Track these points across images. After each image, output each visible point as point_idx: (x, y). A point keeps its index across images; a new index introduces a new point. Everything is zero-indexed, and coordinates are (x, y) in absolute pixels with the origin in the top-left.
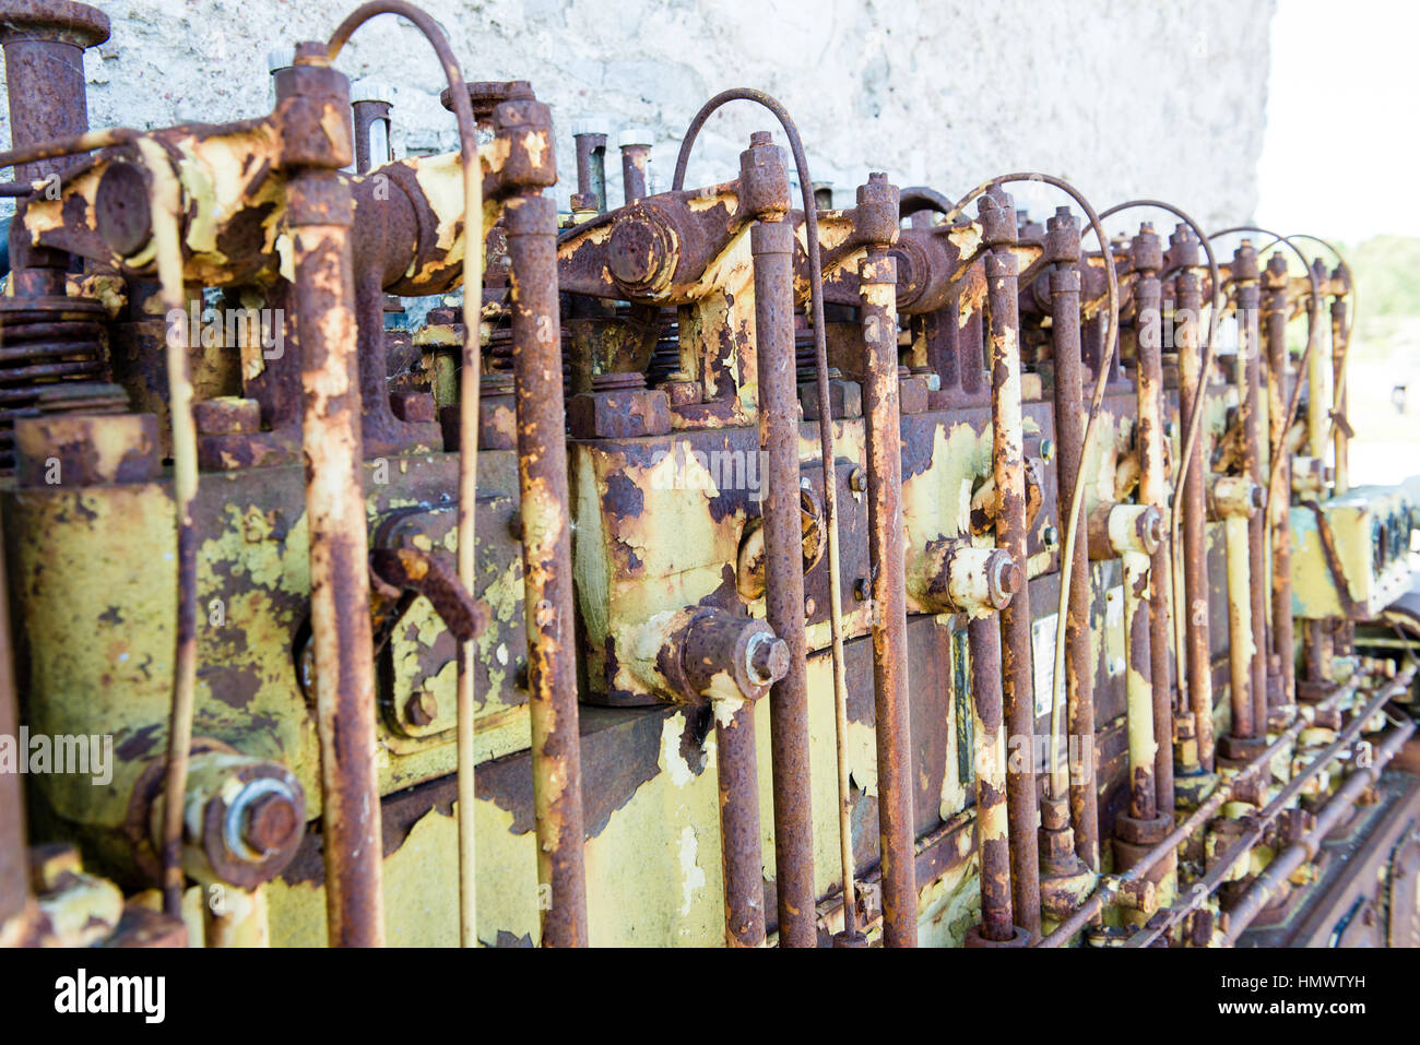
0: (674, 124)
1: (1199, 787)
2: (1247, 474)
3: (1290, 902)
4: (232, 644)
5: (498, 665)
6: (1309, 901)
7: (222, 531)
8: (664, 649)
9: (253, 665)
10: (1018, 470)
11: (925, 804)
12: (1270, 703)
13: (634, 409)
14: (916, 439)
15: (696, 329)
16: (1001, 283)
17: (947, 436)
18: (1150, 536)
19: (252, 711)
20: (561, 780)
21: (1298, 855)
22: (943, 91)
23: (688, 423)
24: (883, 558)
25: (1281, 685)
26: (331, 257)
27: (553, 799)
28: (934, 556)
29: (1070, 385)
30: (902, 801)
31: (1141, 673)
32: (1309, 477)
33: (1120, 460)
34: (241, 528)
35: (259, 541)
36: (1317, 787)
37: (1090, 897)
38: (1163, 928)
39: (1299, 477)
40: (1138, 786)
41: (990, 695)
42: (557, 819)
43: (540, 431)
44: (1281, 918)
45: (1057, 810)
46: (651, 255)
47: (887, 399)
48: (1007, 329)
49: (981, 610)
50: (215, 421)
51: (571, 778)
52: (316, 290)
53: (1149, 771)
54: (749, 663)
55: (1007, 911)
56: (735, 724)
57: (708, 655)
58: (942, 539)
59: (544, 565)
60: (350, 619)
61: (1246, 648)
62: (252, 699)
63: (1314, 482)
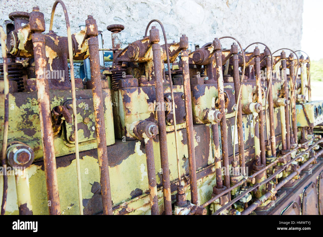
0: (171, 36)
1: (271, 160)
2: (285, 97)
3: (295, 183)
4: (29, 124)
5: (92, 131)
6: (299, 183)
7: (27, 103)
8: (134, 128)
9: (34, 128)
10: (222, 95)
11: (204, 161)
12: (291, 143)
13: (129, 82)
14: (201, 89)
15: (148, 67)
16: (218, 57)
17: (209, 89)
18: (258, 109)
19: (34, 137)
20: (102, 152)
21: (295, 173)
22: (229, 28)
23: (144, 85)
24: (187, 111)
25: (294, 140)
26: (39, 48)
27: (100, 156)
28: (205, 112)
29: (236, 78)
30: (193, 160)
31: (257, 137)
32: (301, 98)
33: (254, 94)
34: (31, 103)
35: (35, 105)
36: (301, 160)
37: (241, 180)
38: (256, 187)
39: (299, 99)
40: (257, 159)
41: (216, 140)
42: (101, 160)
43: (95, 83)
44: (292, 186)
45: (234, 163)
46: (134, 52)
47: (187, 80)
48: (219, 67)
49: (214, 123)
50: (30, 83)
51: (104, 152)
52: (36, 54)
53: (259, 156)
54: (149, 131)
55: (221, 183)
56: (148, 143)
57: (142, 129)
58: (207, 109)
59: (97, 110)
60: (45, 119)
61: (285, 132)
62: (34, 135)
63: (302, 99)
